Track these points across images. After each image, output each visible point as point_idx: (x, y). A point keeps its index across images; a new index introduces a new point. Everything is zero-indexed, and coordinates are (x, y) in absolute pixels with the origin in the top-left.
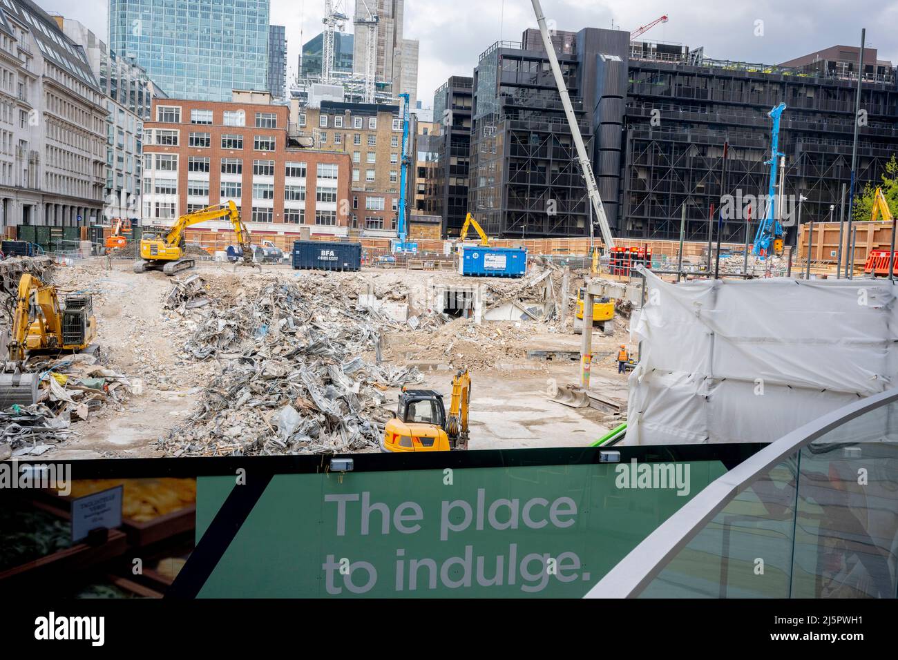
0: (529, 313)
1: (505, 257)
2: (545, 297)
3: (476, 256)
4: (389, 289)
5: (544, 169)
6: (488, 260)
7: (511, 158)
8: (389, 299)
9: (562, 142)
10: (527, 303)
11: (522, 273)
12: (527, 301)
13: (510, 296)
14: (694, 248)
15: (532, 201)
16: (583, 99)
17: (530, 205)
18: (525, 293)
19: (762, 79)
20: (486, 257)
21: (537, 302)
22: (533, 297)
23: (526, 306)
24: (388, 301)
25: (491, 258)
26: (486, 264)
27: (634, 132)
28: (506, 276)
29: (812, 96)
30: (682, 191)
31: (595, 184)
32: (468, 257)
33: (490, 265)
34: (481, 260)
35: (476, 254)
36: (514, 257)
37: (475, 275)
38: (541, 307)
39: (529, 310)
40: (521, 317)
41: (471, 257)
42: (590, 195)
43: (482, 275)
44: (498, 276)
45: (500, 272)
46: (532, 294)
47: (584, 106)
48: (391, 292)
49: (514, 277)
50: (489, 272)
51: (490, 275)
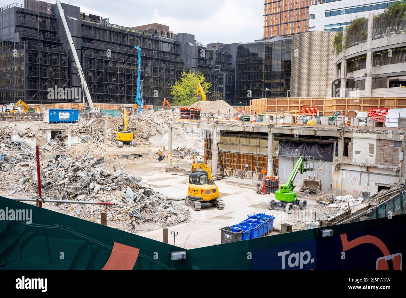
0: (84, 139)
1: (69, 113)
2: (91, 131)
3: (55, 113)
4: (26, 132)
5: (45, 70)
6: (61, 115)
7: (30, 64)
8: (27, 137)
9: (54, 57)
10: (83, 135)
11: (77, 120)
12: (83, 134)
13: (76, 132)
14: (116, 107)
15: (41, 86)
16: (60, 36)
17: (41, 88)
18: (83, 130)
19: (132, 35)
20: (60, 113)
21: (87, 134)
22: (86, 131)
23: (83, 136)
24: (26, 138)
25: (63, 114)
26: (60, 117)
27: (86, 54)
28: (70, 122)
29: (150, 43)
30: (107, 81)
31: (84, 78)
32: (51, 114)
33: (62, 118)
34: (58, 115)
35: (55, 112)
36: (73, 113)
37: (55, 123)
38: (89, 136)
39: (84, 138)
40: (81, 141)
41: (53, 114)
42: (82, 83)
43: (58, 123)
44: (66, 122)
45: (67, 121)
46: (85, 130)
47: (61, 40)
48: (27, 133)
49: (73, 123)
50: (62, 121)
51: (62, 122)
